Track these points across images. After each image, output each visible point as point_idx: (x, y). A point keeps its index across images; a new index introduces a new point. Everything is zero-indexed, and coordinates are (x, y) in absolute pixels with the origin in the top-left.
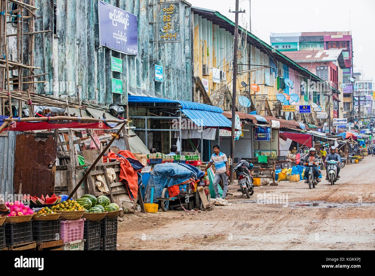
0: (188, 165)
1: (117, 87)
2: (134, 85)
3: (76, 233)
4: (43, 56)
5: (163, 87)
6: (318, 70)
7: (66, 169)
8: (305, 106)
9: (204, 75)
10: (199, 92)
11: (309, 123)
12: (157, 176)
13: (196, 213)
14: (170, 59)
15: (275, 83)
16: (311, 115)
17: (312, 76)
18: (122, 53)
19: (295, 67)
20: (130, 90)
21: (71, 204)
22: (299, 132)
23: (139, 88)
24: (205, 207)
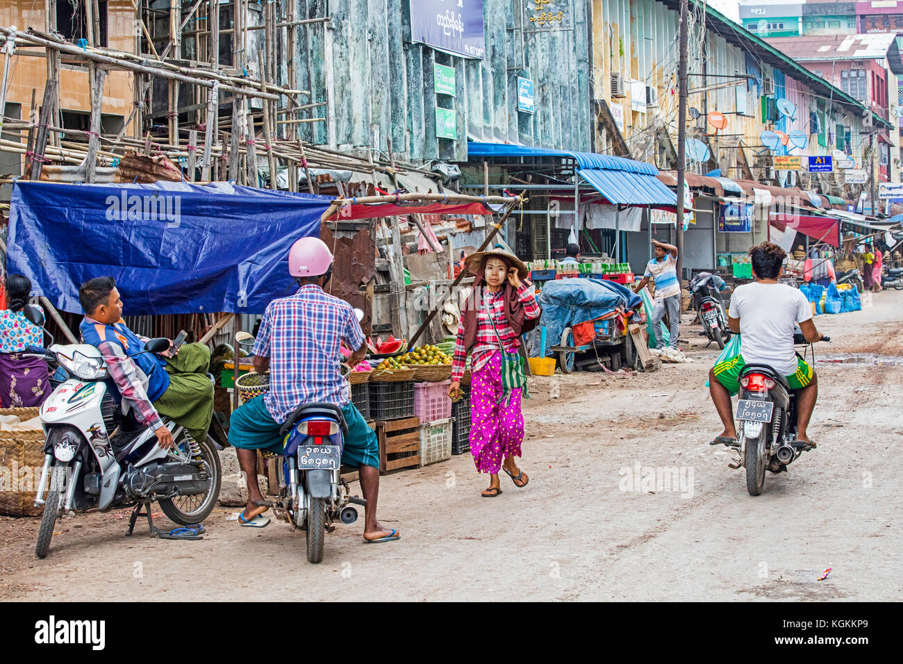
0: (609, 283)
1: (447, 124)
2: (478, 121)
3: (439, 405)
4: (307, 68)
5: (535, 122)
6: (844, 79)
7: (389, 292)
8: (821, 158)
9: (615, 96)
10: (604, 131)
11: (828, 194)
12: (550, 303)
13: (629, 375)
14: (547, 64)
15: (756, 108)
16: (832, 177)
17: (834, 92)
18: (454, 56)
19: (798, 75)
20: (470, 131)
21: (431, 353)
22: (810, 213)
23: (488, 125)
24: (644, 365)
